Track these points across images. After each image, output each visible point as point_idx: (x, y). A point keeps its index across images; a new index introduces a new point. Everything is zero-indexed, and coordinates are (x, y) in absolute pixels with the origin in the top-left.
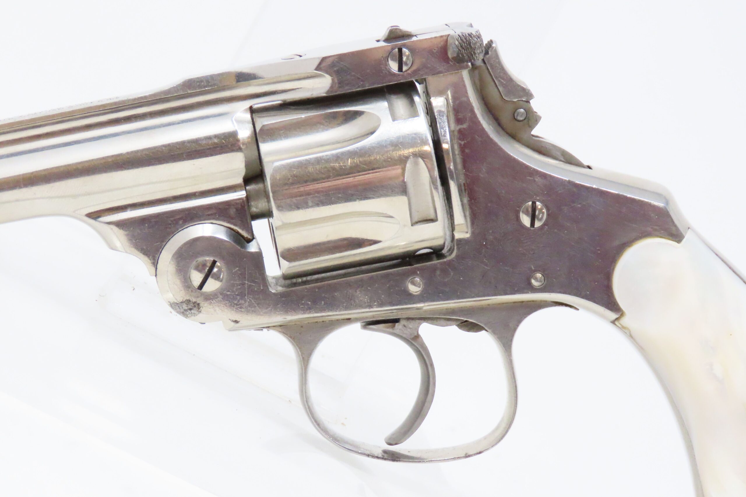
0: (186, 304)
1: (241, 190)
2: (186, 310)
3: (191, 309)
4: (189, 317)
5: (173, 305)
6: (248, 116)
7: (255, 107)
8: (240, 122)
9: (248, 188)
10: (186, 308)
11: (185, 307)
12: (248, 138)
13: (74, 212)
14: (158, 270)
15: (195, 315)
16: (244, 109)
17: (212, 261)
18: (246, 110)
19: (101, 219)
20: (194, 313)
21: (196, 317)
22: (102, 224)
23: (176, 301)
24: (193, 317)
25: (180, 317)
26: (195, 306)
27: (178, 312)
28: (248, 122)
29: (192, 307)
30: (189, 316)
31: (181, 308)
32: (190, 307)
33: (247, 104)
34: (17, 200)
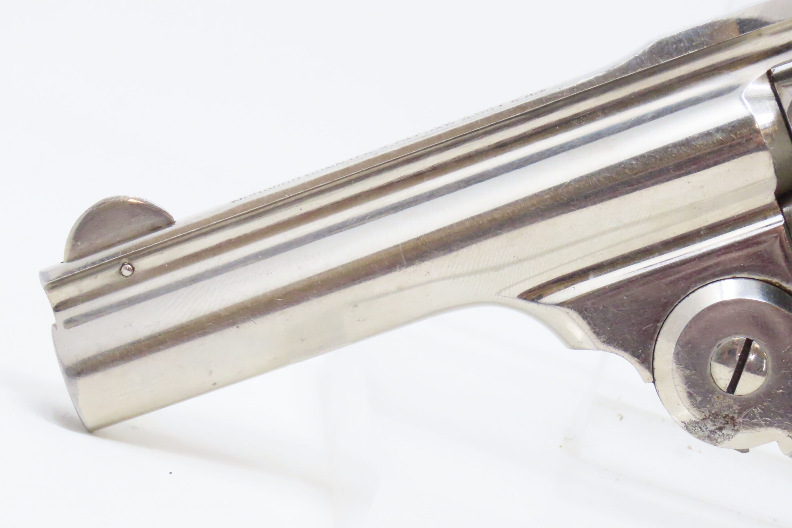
0: (711, 420)
1: (775, 214)
2: (713, 432)
3: (721, 429)
4: (719, 443)
5: (690, 427)
6: (766, 87)
7: (776, 71)
8: (754, 99)
9: (785, 210)
10: (714, 428)
11: (711, 426)
12: (773, 124)
13: (498, 293)
14: (655, 371)
15: (729, 437)
16: (757, 78)
17: (744, 341)
18: (762, 78)
19: (545, 300)
20: (728, 435)
21: (733, 441)
22: (550, 308)
23: (694, 419)
24: (726, 443)
25: (706, 446)
26: (727, 423)
27: (699, 438)
28: (769, 98)
29: (722, 425)
30: (719, 440)
31: (704, 430)
32: (719, 425)
33: (762, 68)
34: (400, 289)
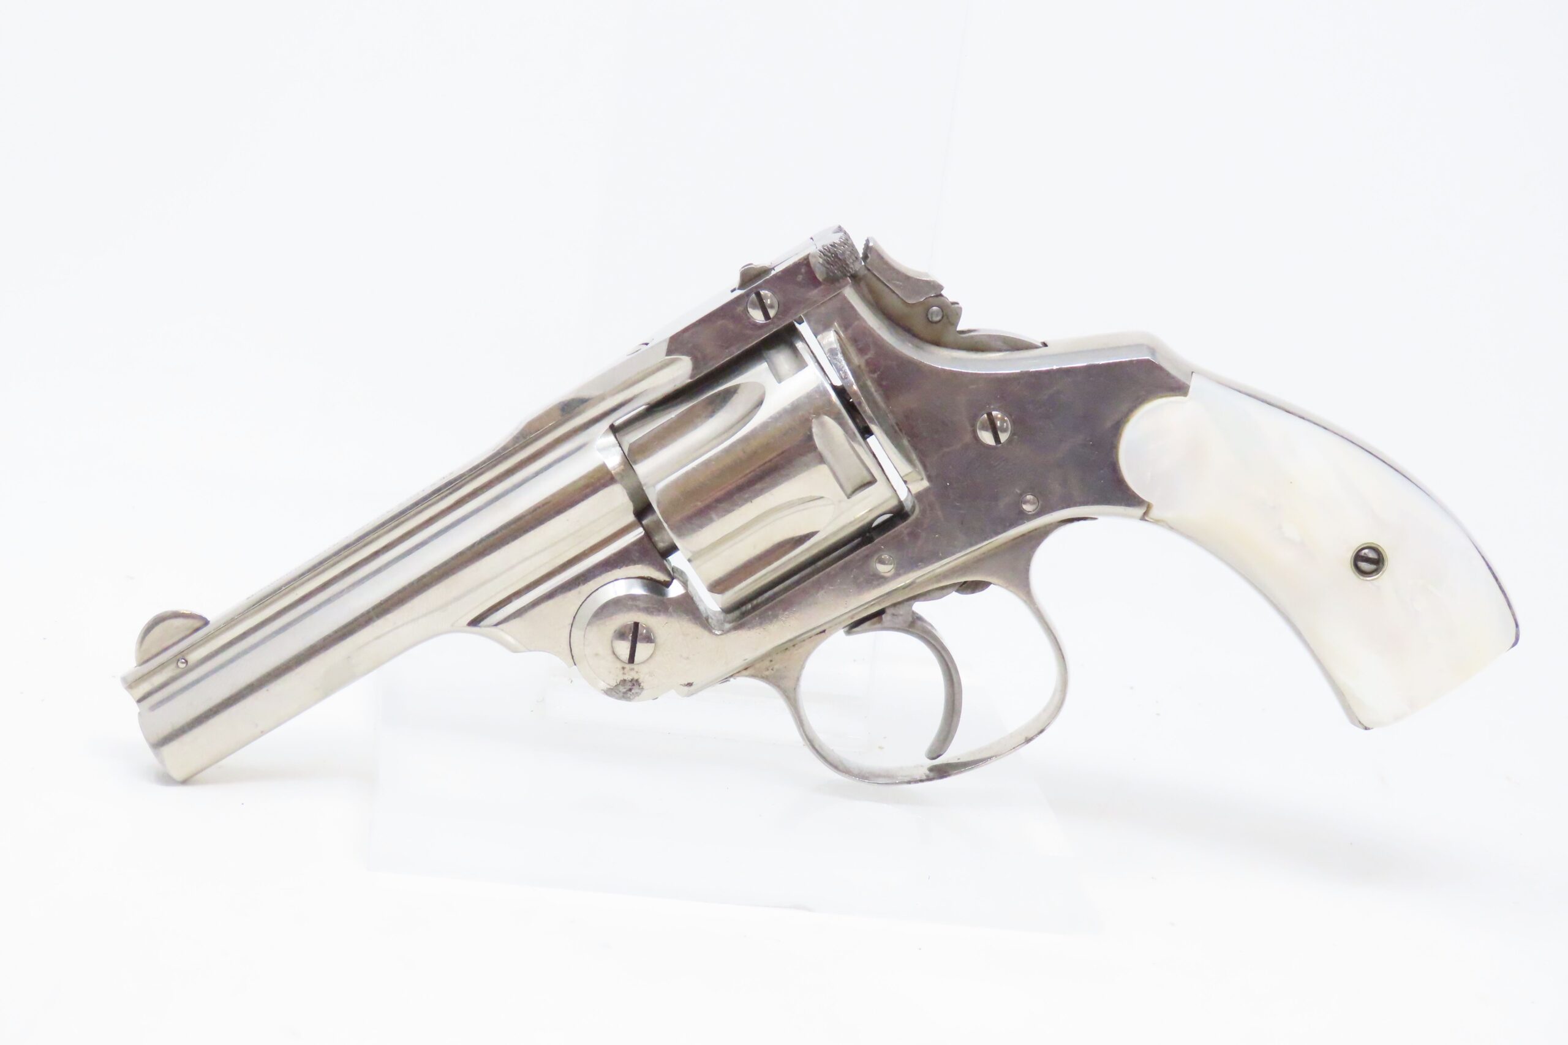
0: (622, 685)
1: (637, 528)
2: (625, 693)
3: (630, 690)
4: (632, 699)
5: (609, 693)
6: (611, 438)
7: (617, 423)
8: (602, 450)
9: (644, 522)
10: (625, 690)
11: (622, 689)
12: (620, 464)
13: (452, 625)
14: (574, 658)
15: (637, 694)
16: (604, 431)
17: (633, 625)
18: (605, 433)
19: (482, 623)
20: (636, 693)
21: (641, 696)
22: (489, 629)
23: (609, 687)
24: (637, 698)
25: (623, 703)
26: (634, 685)
27: (617, 698)
28: (614, 446)
29: (630, 687)
30: (631, 697)
31: (618, 692)
32: (628, 687)
33: (605, 424)
34: (378, 638)
